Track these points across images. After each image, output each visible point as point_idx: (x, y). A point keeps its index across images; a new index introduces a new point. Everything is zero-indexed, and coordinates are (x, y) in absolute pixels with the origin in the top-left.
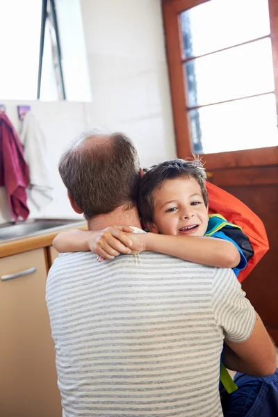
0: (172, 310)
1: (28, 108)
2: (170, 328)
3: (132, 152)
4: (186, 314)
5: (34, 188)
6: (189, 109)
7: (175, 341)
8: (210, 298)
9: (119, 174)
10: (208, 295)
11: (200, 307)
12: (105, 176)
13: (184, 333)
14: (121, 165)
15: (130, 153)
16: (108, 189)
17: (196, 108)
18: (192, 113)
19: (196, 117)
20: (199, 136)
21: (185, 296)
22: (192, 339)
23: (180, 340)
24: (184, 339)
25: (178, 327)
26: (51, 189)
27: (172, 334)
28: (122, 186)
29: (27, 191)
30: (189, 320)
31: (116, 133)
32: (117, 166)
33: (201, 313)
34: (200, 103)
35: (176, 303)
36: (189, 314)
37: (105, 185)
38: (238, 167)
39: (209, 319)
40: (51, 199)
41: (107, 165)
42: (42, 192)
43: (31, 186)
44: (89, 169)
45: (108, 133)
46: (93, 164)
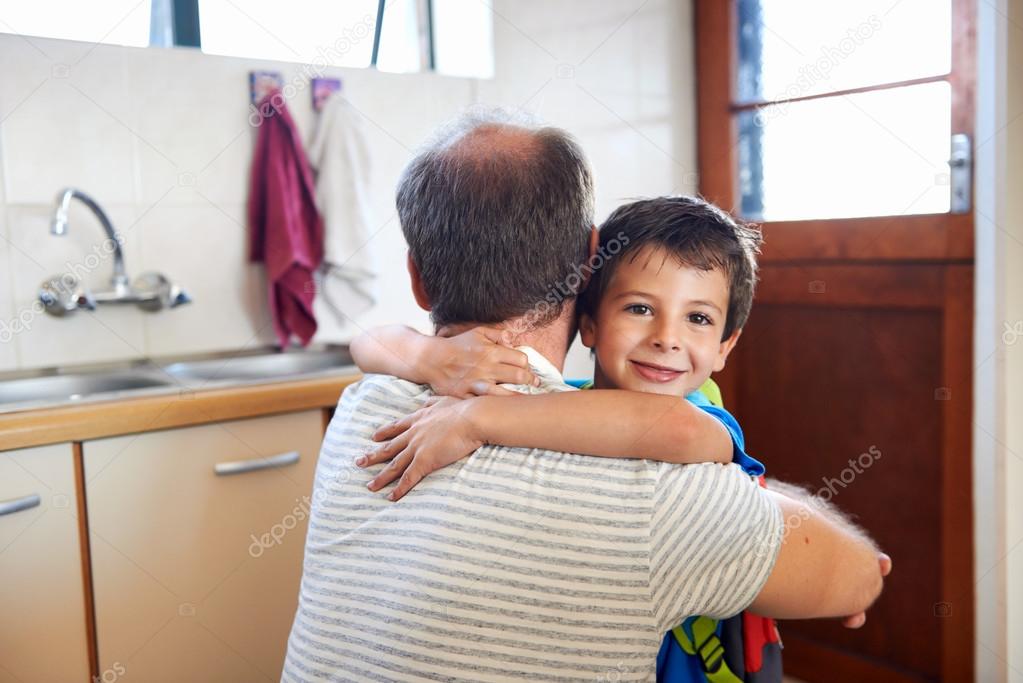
0: (548, 531)
1: (335, 84)
2: (531, 572)
3: (582, 182)
4: (580, 550)
5: (332, 271)
6: (736, 109)
7: (536, 603)
8: (646, 517)
9: (542, 233)
10: (641, 511)
11: (618, 539)
12: (508, 232)
13: (562, 592)
14: (550, 212)
15: (576, 187)
16: (510, 266)
17: (751, 107)
18: (744, 119)
19: (753, 132)
20: (756, 178)
21: (584, 505)
22: (579, 609)
23: (548, 605)
24: (560, 606)
25: (551, 575)
26: (372, 276)
27: (532, 587)
28: (543, 264)
29: (317, 276)
30: (584, 564)
31: (551, 130)
32: (541, 212)
33: (617, 554)
34: (766, 94)
35: (559, 516)
36: (590, 550)
37: (505, 256)
38: (844, 261)
39: (635, 568)
40: (372, 302)
41: (519, 207)
42: (351, 283)
43: (327, 267)
44: (472, 211)
45: (531, 128)
46: (484, 199)
